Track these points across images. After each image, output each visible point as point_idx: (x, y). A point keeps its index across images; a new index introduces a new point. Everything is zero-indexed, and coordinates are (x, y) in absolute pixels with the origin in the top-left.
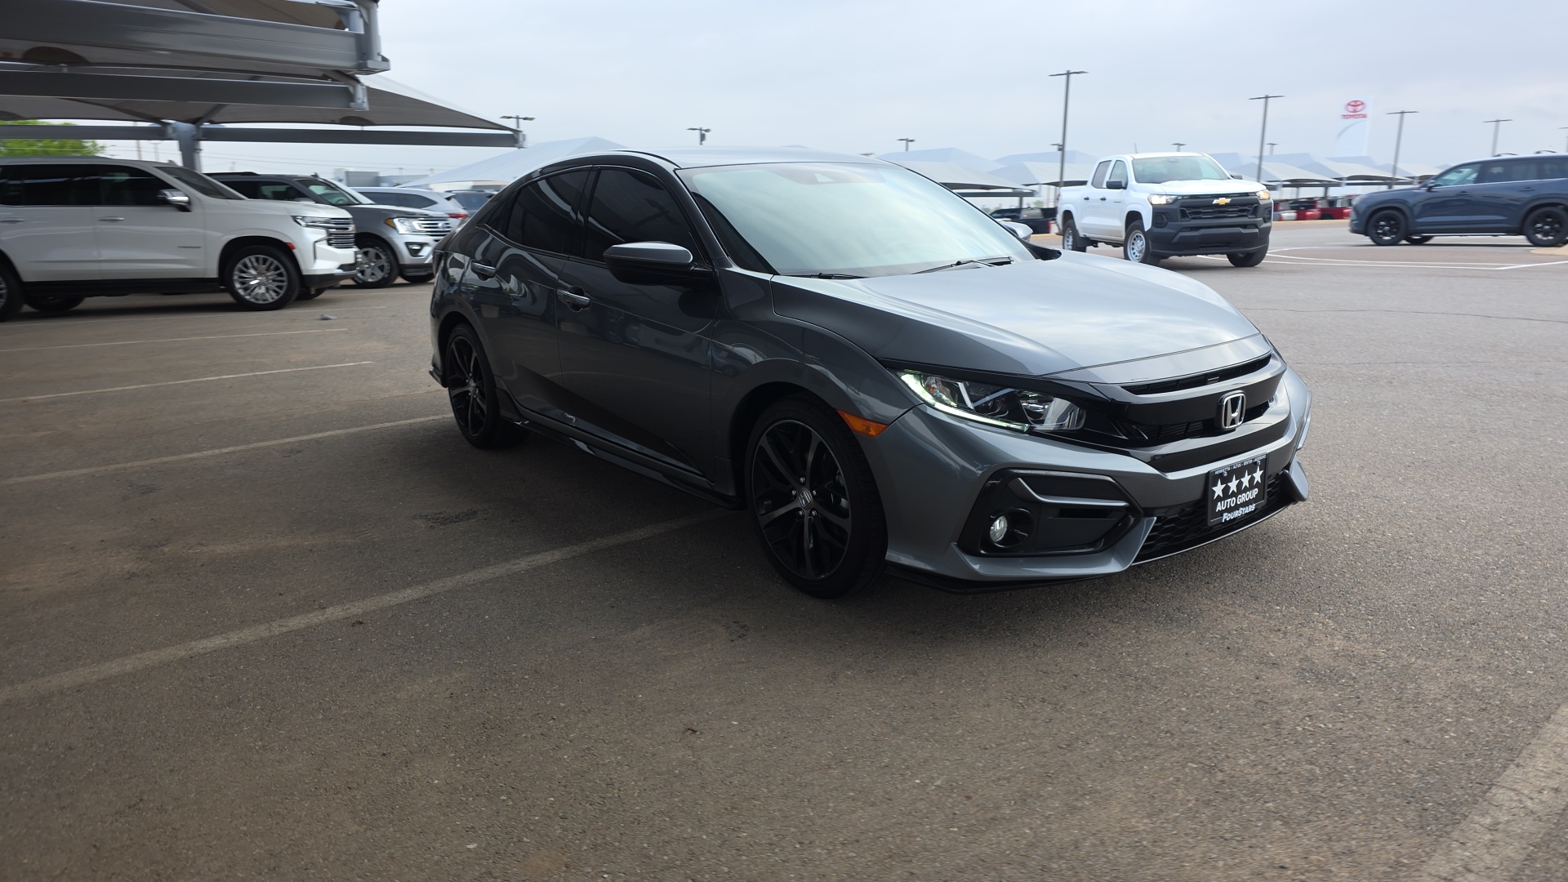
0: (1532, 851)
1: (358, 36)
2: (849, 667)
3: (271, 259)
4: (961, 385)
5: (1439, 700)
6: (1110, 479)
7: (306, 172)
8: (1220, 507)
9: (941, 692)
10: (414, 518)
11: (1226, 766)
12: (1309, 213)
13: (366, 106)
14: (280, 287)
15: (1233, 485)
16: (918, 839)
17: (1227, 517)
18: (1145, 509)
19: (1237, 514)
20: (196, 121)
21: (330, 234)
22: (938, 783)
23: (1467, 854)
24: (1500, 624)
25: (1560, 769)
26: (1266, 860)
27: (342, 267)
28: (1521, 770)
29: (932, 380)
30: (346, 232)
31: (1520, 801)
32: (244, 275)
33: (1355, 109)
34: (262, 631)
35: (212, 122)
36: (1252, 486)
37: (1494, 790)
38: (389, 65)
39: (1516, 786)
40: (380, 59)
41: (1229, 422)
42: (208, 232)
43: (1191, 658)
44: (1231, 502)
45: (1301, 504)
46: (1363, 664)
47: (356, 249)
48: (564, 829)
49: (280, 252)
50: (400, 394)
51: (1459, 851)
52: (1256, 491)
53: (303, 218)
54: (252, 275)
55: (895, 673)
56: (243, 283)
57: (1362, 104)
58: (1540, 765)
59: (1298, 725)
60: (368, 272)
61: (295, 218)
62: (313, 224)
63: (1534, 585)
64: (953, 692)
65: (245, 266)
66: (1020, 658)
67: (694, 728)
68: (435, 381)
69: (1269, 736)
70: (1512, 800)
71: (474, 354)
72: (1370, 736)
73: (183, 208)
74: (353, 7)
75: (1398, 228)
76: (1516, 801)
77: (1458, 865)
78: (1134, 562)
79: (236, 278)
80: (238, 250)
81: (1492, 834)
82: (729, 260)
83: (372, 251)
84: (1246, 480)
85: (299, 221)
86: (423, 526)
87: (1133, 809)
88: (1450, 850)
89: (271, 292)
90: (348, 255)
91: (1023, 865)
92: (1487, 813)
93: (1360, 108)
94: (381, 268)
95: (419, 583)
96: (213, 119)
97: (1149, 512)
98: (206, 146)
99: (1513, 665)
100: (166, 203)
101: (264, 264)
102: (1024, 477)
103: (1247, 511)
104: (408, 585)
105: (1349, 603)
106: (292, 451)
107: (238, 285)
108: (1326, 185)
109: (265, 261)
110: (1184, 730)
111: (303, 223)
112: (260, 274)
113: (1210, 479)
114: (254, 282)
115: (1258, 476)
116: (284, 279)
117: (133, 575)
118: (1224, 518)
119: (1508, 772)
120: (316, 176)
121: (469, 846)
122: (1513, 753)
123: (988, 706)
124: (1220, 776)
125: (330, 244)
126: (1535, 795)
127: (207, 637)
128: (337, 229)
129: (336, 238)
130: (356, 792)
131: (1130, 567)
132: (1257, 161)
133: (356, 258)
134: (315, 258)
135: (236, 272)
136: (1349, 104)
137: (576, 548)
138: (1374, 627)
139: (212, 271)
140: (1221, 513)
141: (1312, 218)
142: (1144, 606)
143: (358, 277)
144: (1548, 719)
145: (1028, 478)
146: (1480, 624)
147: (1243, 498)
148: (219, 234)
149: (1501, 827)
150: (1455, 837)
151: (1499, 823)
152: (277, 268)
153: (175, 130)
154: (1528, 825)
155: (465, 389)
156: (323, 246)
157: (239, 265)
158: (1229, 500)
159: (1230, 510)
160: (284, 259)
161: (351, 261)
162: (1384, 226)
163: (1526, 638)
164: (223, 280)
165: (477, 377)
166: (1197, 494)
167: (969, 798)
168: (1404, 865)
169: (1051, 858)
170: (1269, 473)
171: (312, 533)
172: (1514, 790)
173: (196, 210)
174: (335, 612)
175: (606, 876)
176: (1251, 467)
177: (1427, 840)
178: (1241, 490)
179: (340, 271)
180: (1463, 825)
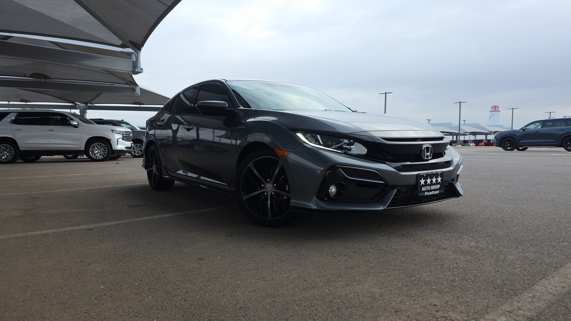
0: (550, 305)
1: (133, 61)
2: (269, 244)
3: (102, 144)
4: (319, 137)
5: (514, 260)
6: (376, 172)
7: (120, 119)
8: (423, 189)
9: (304, 252)
10: (124, 205)
11: (417, 276)
12: (480, 144)
13: (139, 93)
14: (105, 154)
15: (429, 181)
16: (281, 291)
17: (426, 193)
18: (392, 186)
19: (431, 193)
20: (86, 103)
21: (123, 136)
22: (295, 276)
23: (520, 304)
24: (544, 240)
25: (565, 281)
26: (428, 303)
27: (126, 148)
28: (548, 281)
29: (308, 136)
30: (129, 136)
31: (546, 290)
32: (93, 149)
33: (495, 109)
34: (55, 230)
35: (91, 104)
36: (437, 183)
37: (534, 286)
38: (143, 71)
39: (545, 285)
40: (140, 69)
41: (426, 156)
42: (82, 135)
43: (409, 246)
44: (428, 188)
45: (460, 197)
46: (482, 250)
47: (132, 142)
48: (140, 284)
49: (106, 142)
50: (134, 178)
51: (516, 304)
52: (439, 186)
53: (115, 131)
54: (96, 149)
55: (287, 246)
56: (92, 152)
57: (498, 107)
58: (557, 279)
59: (451, 265)
60: (137, 152)
61: (112, 131)
62: (119, 133)
63: (559, 230)
64: (309, 252)
65: (94, 146)
66: (339, 244)
67: (202, 259)
68: (143, 168)
69: (438, 268)
70: (542, 289)
71: (156, 155)
72: (482, 269)
73: (75, 126)
74: (133, 53)
75: (513, 145)
76: (545, 290)
77: (515, 308)
78: (387, 207)
79: (90, 150)
80: (92, 141)
81: (532, 299)
82: (241, 106)
83: (138, 145)
84: (434, 180)
85: (113, 131)
86: (126, 207)
87: (374, 286)
88: (512, 303)
89: (101, 155)
90: (129, 144)
91: (322, 300)
92: (531, 293)
93: (497, 108)
94: (141, 151)
95: (117, 221)
96: (92, 102)
97: (393, 187)
98: (88, 111)
99: (548, 251)
100: (70, 125)
101: (100, 146)
102: (341, 168)
103: (435, 193)
104: (114, 221)
105: (479, 233)
106: (90, 190)
107: (90, 153)
108: (486, 134)
109: (101, 145)
110: (401, 265)
111: (115, 132)
112: (98, 149)
113: (419, 177)
114: (96, 152)
115: (439, 179)
116: (107, 151)
117: (18, 216)
118: (426, 194)
119: (542, 281)
120: (123, 120)
121: (101, 287)
122: (544, 276)
123: (322, 256)
124: (414, 278)
125: (123, 140)
126: (553, 288)
127: (35, 231)
128: (126, 135)
129: (125, 138)
130: (66, 271)
131: (385, 209)
132: (459, 126)
133: (132, 145)
134: (118, 144)
135: (90, 148)
136: (493, 107)
137: (178, 213)
138: (489, 240)
139: (83, 149)
140: (424, 192)
141: (481, 145)
142: (394, 232)
143: (132, 153)
144: (562, 267)
145: (343, 169)
146: (535, 240)
147: (433, 187)
148: (86, 136)
149: (537, 297)
150: (515, 299)
151: (536, 296)
152: (104, 147)
153: (79, 106)
154: (549, 297)
155: (152, 168)
156: (121, 140)
157: (92, 146)
158: (427, 187)
159: (428, 191)
160: (107, 144)
161: (130, 146)
162: (507, 144)
163: (555, 244)
164: (86, 152)
165: (156, 164)
166: (413, 182)
167: (305, 280)
168: (490, 307)
169: (335, 299)
170: (444, 180)
171: (86, 208)
172: (544, 286)
173: (80, 127)
174: (85, 227)
175: (150, 297)
176: (436, 175)
177: (502, 300)
178: (432, 184)
179: (126, 149)
180: (519, 296)
